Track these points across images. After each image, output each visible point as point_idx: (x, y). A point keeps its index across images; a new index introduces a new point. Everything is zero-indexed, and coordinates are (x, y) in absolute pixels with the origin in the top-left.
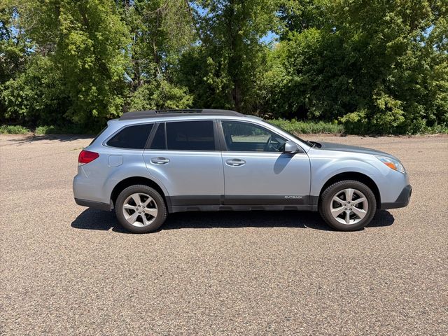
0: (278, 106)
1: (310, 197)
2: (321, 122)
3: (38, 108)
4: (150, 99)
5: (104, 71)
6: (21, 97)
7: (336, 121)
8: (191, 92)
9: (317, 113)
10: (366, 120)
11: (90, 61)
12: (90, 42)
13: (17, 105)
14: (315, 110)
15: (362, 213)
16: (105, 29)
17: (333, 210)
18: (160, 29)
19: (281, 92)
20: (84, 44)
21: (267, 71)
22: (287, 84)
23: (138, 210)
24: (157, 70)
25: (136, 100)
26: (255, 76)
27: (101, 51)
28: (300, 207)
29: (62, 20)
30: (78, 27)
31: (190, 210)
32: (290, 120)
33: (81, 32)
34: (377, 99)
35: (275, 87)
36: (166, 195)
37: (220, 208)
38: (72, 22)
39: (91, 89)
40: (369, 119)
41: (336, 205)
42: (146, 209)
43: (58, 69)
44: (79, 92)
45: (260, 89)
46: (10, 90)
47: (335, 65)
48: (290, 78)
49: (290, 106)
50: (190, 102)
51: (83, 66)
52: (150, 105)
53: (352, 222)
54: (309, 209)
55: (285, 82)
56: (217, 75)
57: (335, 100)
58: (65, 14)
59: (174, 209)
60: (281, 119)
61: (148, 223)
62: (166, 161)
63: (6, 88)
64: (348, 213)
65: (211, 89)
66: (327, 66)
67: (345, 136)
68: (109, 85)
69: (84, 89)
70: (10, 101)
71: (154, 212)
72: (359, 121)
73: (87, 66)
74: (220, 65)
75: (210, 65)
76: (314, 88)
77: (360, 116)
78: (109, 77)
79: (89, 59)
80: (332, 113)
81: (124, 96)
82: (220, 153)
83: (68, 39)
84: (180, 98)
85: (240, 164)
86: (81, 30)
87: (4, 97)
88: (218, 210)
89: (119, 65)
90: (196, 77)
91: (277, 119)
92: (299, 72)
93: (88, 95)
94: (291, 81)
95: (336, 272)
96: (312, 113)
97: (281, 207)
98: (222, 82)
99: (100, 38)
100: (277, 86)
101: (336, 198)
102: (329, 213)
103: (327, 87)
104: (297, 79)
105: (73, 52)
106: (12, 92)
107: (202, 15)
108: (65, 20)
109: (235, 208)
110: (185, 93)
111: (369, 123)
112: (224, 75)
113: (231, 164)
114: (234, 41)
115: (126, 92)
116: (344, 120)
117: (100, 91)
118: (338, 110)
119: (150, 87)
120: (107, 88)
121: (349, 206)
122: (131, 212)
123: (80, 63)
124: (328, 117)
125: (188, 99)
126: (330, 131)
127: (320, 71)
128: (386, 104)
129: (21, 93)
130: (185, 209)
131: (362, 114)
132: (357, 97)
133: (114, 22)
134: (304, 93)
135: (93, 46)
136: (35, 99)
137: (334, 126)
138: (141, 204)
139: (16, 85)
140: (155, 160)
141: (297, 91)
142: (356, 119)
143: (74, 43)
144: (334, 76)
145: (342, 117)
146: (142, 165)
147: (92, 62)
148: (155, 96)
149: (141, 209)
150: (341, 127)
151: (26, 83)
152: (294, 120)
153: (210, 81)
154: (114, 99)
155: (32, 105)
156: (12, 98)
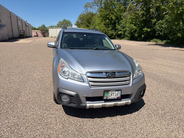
3: (166, 32)
13: (160, 31)
39: (180, 23)
69: (176, 23)
70: (158, 30)
73: (179, 12)
87: (156, 28)
106: (160, 26)
123: (176, 11)
129: (163, 26)
136: (166, 28)
139: (162, 22)
147: (182, 9)
155: (164, 31)
156: (159, 28)
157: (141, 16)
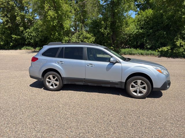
0: (132, 43)
1: (121, 82)
2: (150, 50)
3: (37, 40)
4: (78, 38)
5: (62, 26)
6: (32, 36)
7: (157, 50)
8: (95, 35)
9: (149, 47)
10: (171, 51)
11: (56, 22)
12: (56, 15)
13: (30, 39)
14: (148, 45)
15: (145, 91)
16: (62, 10)
17: (131, 89)
18: (84, 10)
19: (133, 37)
20: (54, 16)
21: (127, 28)
22: (136, 33)
23: (51, 82)
24: (82, 27)
25: (73, 38)
26: (121, 29)
27: (60, 19)
28: (116, 86)
29: (45, 6)
30: (52, 9)
31: (71, 83)
32: (136, 49)
33: (53, 11)
34: (176, 41)
35: (131, 35)
36: (62, 76)
37: (84, 84)
38: (49, 7)
39: (56, 33)
40: (172, 50)
41: (133, 87)
42: (55, 81)
43: (45, 25)
44: (51, 34)
45: (124, 35)
46: (28, 33)
47: (159, 26)
48: (138, 31)
49: (137, 43)
50: (94, 40)
51: (53, 24)
52: (79, 40)
53: (140, 95)
54: (120, 87)
55: (135, 32)
56: (106, 29)
57: (157, 41)
58: (47, 4)
59: (65, 83)
60: (132, 48)
61: (55, 87)
62: (63, 63)
63: (26, 32)
64: (138, 90)
65: (103, 34)
66: (155, 26)
67: (160, 57)
68: (63, 32)
69: (53, 33)
70: (27, 37)
71: (57, 83)
72: (167, 51)
73: (54, 24)
74: (107, 24)
75: (103, 24)
76: (148, 36)
77: (168, 49)
78: (63, 29)
79: (55, 22)
80: (155, 47)
81: (69, 37)
82: (84, 61)
83: (47, 14)
84: (90, 38)
85: (92, 66)
86: (53, 10)
87: (25, 36)
88: (83, 84)
89: (68, 24)
90: (97, 30)
91: (130, 48)
92: (142, 28)
93: (54, 36)
94: (138, 32)
95: (121, 115)
96: (146, 46)
97: (109, 86)
98: (107, 32)
99: (60, 13)
100: (131, 34)
101: (133, 83)
102: (129, 90)
103: (154, 35)
104: (141, 31)
105: (49, 19)
106: (28, 34)
107: (101, 4)
108: (47, 6)
109: (90, 84)
110: (92, 36)
111: (172, 52)
112: (108, 29)
113: (89, 66)
114: (114, 15)
115: (70, 35)
116: (160, 50)
117: (59, 34)
118: (158, 45)
119: (79, 33)
120: (62, 33)
121: (139, 87)
122: (49, 82)
123: (52, 23)
124: (153, 48)
125: (93, 39)
126: (154, 55)
127: (152, 28)
128: (180, 44)
129: (32, 34)
130: (70, 83)
131: (169, 48)
132: (168, 40)
133: (65, 7)
134: (143, 37)
135: (57, 16)
136: (36, 37)
137: (156, 53)
138: (53, 79)
139: (30, 31)
140: (59, 62)
141: (140, 36)
142: (166, 50)
143: (50, 16)
144: (158, 30)
145: (160, 48)
146: (54, 64)
147: (56, 23)
148: (81, 37)
149: (53, 81)
150: (159, 53)
151: (33, 30)
152: (138, 49)
153: (102, 31)
154: (65, 38)
155: (35, 39)
156: (28, 36)
157: (6, 22)
